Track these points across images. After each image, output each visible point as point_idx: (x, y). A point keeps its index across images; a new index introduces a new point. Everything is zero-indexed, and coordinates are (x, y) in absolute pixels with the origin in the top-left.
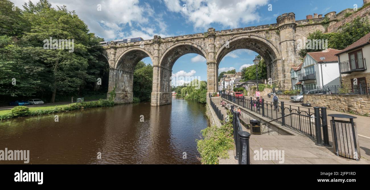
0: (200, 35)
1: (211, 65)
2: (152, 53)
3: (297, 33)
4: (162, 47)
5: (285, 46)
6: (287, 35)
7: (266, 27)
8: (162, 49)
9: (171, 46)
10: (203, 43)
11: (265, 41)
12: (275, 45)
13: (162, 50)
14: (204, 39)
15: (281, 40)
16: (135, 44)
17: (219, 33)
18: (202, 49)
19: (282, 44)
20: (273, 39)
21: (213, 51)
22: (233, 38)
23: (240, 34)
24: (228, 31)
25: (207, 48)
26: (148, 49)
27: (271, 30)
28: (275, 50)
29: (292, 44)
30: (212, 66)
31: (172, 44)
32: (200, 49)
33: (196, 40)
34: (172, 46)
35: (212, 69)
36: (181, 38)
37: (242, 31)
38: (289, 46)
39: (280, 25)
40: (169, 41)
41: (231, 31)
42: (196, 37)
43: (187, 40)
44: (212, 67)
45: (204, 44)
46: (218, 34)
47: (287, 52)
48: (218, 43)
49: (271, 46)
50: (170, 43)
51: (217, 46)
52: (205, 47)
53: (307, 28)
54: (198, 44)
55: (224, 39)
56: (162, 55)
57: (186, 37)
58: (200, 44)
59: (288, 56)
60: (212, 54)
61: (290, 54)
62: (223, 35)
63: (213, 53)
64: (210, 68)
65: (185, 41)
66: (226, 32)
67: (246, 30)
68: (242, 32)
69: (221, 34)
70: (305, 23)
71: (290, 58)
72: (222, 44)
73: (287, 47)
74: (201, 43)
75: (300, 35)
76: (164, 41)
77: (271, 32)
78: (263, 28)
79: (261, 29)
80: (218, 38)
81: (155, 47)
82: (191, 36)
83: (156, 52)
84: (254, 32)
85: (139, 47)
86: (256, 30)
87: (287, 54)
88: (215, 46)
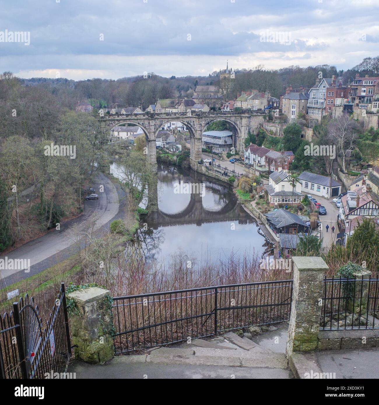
2: (146, 127)
3: (251, 120)
4: (157, 123)
6: (246, 123)
11: (234, 124)
12: (239, 126)
13: (157, 126)
15: (242, 124)
18: (191, 126)
19: (243, 127)
20: (238, 123)
21: (200, 130)
23: (219, 117)
24: (211, 114)
25: (196, 126)
26: (143, 123)
28: (239, 130)
29: (248, 129)
31: (166, 120)
33: (187, 119)
36: (174, 116)
37: (220, 115)
39: (242, 115)
40: (163, 117)
42: (186, 116)
43: (179, 118)
45: (193, 123)
46: (204, 116)
47: (245, 133)
48: (203, 122)
49: (237, 127)
51: (203, 125)
53: (256, 117)
54: (188, 122)
55: (207, 120)
56: (157, 129)
57: (178, 116)
62: (207, 117)
64: (198, 142)
65: (178, 119)
66: (209, 115)
70: (255, 114)
72: (206, 123)
73: (245, 130)
74: (191, 121)
75: (252, 121)
76: (158, 117)
77: (237, 117)
78: (233, 114)
79: (232, 115)
80: (204, 119)
81: (151, 124)
82: (182, 115)
83: (153, 128)
84: (228, 117)
85: (133, 121)
86: (229, 115)
87: (245, 135)
88: (201, 125)
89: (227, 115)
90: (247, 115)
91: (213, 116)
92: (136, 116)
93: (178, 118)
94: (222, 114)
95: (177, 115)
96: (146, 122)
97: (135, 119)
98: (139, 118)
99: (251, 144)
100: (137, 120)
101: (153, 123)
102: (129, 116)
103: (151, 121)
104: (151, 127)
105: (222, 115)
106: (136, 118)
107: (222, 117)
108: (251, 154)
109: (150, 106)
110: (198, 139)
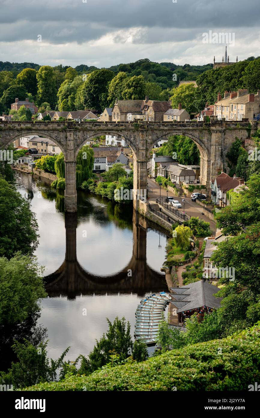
0: (129, 126)
2: (62, 142)
3: (226, 136)
4: (77, 136)
5: (214, 150)
6: (217, 140)
7: (200, 126)
8: (78, 138)
9: (91, 136)
10: (132, 136)
11: (198, 141)
12: (206, 145)
13: (78, 141)
14: (134, 132)
15: (212, 142)
16: (34, 128)
17: (151, 126)
18: (131, 143)
19: (212, 147)
20: (205, 139)
21: (145, 148)
22: (167, 134)
23: (174, 130)
24: (161, 125)
26: (56, 136)
27: (204, 129)
28: (206, 151)
29: (220, 149)
31: (92, 133)
33: (124, 131)
34: (93, 135)
35: (143, 168)
36: (105, 127)
37: (176, 127)
38: (217, 150)
39: (213, 128)
40: (88, 128)
41: (165, 126)
42: (123, 127)
43: (112, 130)
45: (134, 137)
46: (151, 128)
47: (215, 156)
48: (150, 137)
49: (203, 146)
50: (90, 132)
51: (149, 141)
52: (135, 141)
53: (235, 132)
54: (127, 136)
55: (157, 134)
56: (78, 146)
57: (111, 127)
58: (128, 137)
59: (215, 161)
60: (144, 152)
61: (217, 159)
62: (156, 130)
63: (144, 150)
65: (110, 132)
66: (159, 126)
67: (181, 126)
68: (176, 129)
69: (153, 128)
70: (233, 126)
71: (217, 162)
72: (155, 139)
73: (216, 151)
74: (131, 135)
75: (228, 137)
76: (80, 128)
77: (204, 131)
78: (197, 126)
79: (195, 128)
80: (150, 132)
81: (69, 137)
82: (117, 125)
83: (71, 144)
84: (189, 130)
85: (41, 132)
86: (191, 128)
87: (215, 158)
88: (147, 141)
89: (186, 128)
90: (218, 128)
91: (166, 128)
92: (46, 125)
93: (110, 130)
94: (180, 126)
95: (109, 125)
96: (62, 135)
97: (45, 130)
98: (51, 128)
99: (222, 173)
100: (48, 130)
101: (72, 136)
102: (35, 124)
103: (68, 134)
104: (69, 143)
105: (180, 128)
106: (46, 128)
107: (180, 130)
108: (217, 188)
109: (106, 109)
110: (141, 163)
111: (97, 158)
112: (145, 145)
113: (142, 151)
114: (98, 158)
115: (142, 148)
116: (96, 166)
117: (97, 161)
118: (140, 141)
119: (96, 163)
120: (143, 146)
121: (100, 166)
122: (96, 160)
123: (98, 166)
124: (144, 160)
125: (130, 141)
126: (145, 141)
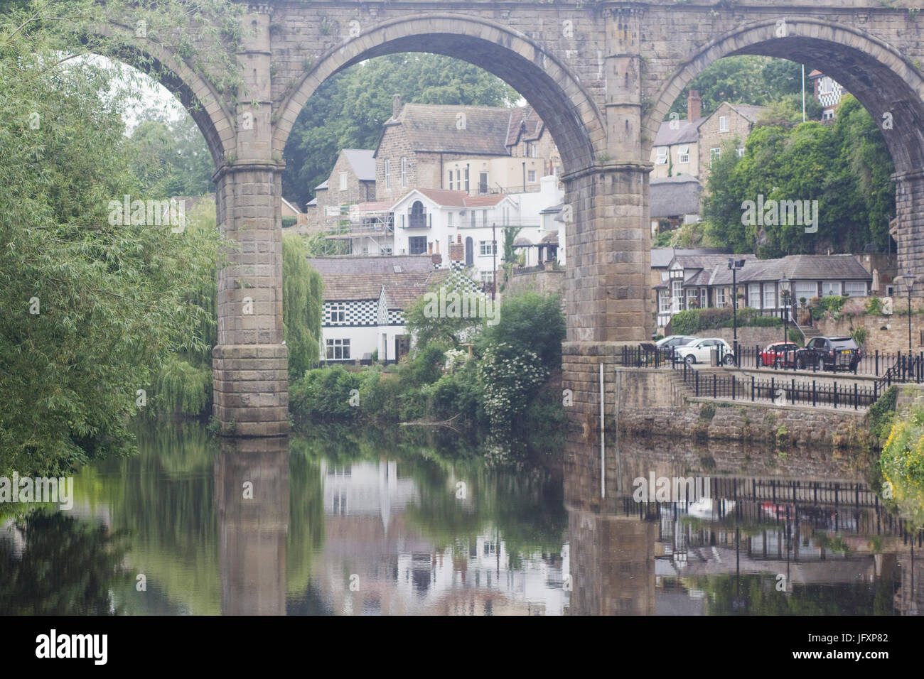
1: (624, 179)
4: (290, 38)
8: (292, 46)
9: (362, 36)
10: (570, 38)
13: (295, 58)
21: (635, 99)
22: (745, 30)
23: (781, 10)
25: (599, 75)
30: (634, 186)
31: (366, 21)
32: (553, 71)
33: (530, 13)
35: (630, 202)
43: (469, 5)
44: (630, 191)
45: (580, 45)
48: (660, 45)
51: (656, 67)
52: (583, 67)
55: (693, 29)
56: (293, 87)
58: (550, 46)
60: (633, 117)
63: (634, 108)
64: (618, 196)
65: (460, 14)
72: (686, 57)
74: (563, 34)
80: (660, 19)
83: (259, 73)
88: (643, 63)
101: (263, 32)
110: (618, 175)
111: (332, 302)
112: (637, 83)
113: (622, 111)
114: (340, 302)
115: (620, 99)
116: (331, 342)
117: (334, 315)
118: (611, 62)
119: (328, 325)
120: (626, 86)
121: (347, 342)
122: (326, 312)
123: (338, 342)
124: (631, 156)
125: (558, 64)
126: (636, 61)
